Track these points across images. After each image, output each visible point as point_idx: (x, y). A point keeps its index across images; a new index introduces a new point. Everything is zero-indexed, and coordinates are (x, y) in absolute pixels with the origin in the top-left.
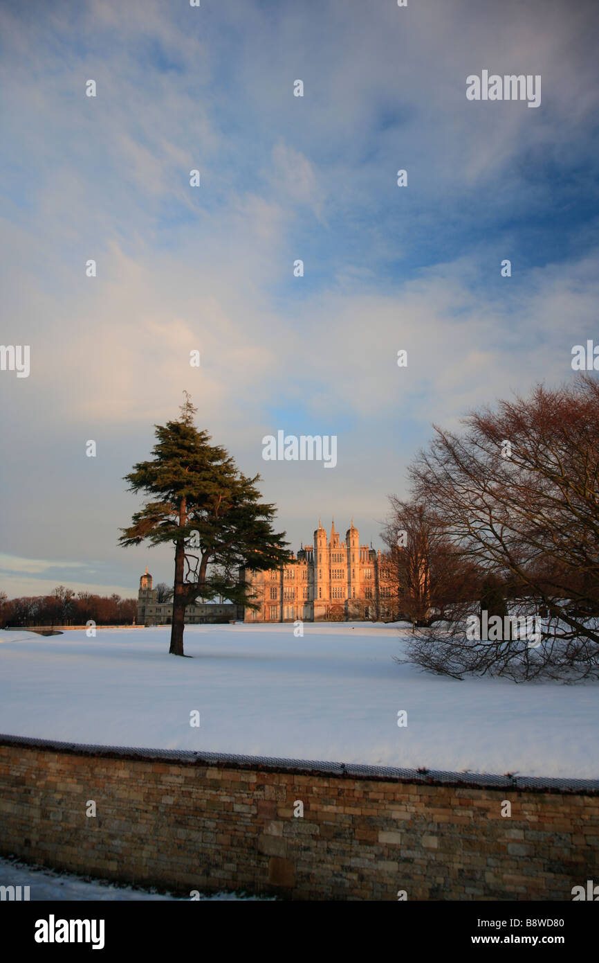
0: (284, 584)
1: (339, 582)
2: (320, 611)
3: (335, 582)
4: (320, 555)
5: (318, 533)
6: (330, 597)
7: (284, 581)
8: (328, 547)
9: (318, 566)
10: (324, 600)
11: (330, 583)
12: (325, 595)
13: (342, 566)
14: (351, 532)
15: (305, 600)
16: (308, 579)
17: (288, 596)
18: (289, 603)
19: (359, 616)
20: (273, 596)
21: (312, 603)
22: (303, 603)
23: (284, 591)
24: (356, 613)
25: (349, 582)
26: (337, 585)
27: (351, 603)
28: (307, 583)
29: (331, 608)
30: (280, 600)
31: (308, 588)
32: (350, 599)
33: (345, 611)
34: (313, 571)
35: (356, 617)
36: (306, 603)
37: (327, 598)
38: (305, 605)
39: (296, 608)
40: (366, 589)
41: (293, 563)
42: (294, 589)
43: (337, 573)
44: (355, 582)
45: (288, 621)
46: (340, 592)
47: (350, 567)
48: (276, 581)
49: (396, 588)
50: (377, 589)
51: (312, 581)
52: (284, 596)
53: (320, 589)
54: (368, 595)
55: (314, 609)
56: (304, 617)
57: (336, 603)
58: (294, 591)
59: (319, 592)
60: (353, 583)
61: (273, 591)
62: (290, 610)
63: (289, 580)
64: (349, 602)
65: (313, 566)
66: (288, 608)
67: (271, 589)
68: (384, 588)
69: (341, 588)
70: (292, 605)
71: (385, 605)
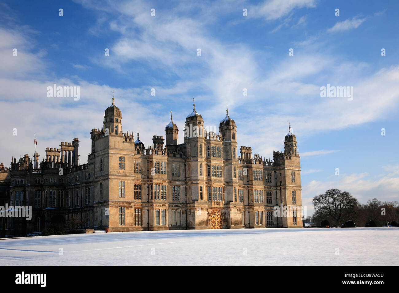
0: (154, 181)
1: (219, 181)
2: (201, 216)
3: (214, 181)
5: (198, 118)
6: (209, 199)
7: (154, 176)
10: (206, 203)
11: (209, 181)
12: (205, 196)
13: (222, 162)
15: (175, 202)
16: (179, 176)
17: (158, 196)
18: (161, 205)
19: (241, 223)
20: (138, 196)
21: (184, 206)
22: (173, 206)
23: (154, 190)
24: (238, 219)
25: (230, 182)
26: (218, 185)
27: (233, 206)
28: (178, 180)
29: (210, 212)
30: (147, 201)
31: (178, 186)
32: (232, 202)
33: (224, 216)
34: (184, 166)
35: (238, 224)
36: (177, 206)
37: (206, 199)
38: (175, 208)
39: (167, 212)
40: (239, 191)
41: (164, 153)
42: (166, 187)
43: (217, 170)
44: (237, 183)
45: (159, 228)
46: (220, 193)
47: (231, 164)
48: (140, 176)
49: (265, 193)
50: (249, 192)
51: (184, 179)
52: (154, 195)
53: (201, 188)
54: (240, 199)
55: (186, 213)
56: (174, 224)
57: (216, 206)
58: (166, 189)
59: (199, 192)
60: (234, 183)
61: (137, 189)
62: (162, 214)
63: (160, 175)
64: (231, 206)
65: (185, 160)
66: (158, 211)
67: (135, 186)
68: (257, 191)
69: (221, 189)
70: (164, 207)
71: (258, 210)
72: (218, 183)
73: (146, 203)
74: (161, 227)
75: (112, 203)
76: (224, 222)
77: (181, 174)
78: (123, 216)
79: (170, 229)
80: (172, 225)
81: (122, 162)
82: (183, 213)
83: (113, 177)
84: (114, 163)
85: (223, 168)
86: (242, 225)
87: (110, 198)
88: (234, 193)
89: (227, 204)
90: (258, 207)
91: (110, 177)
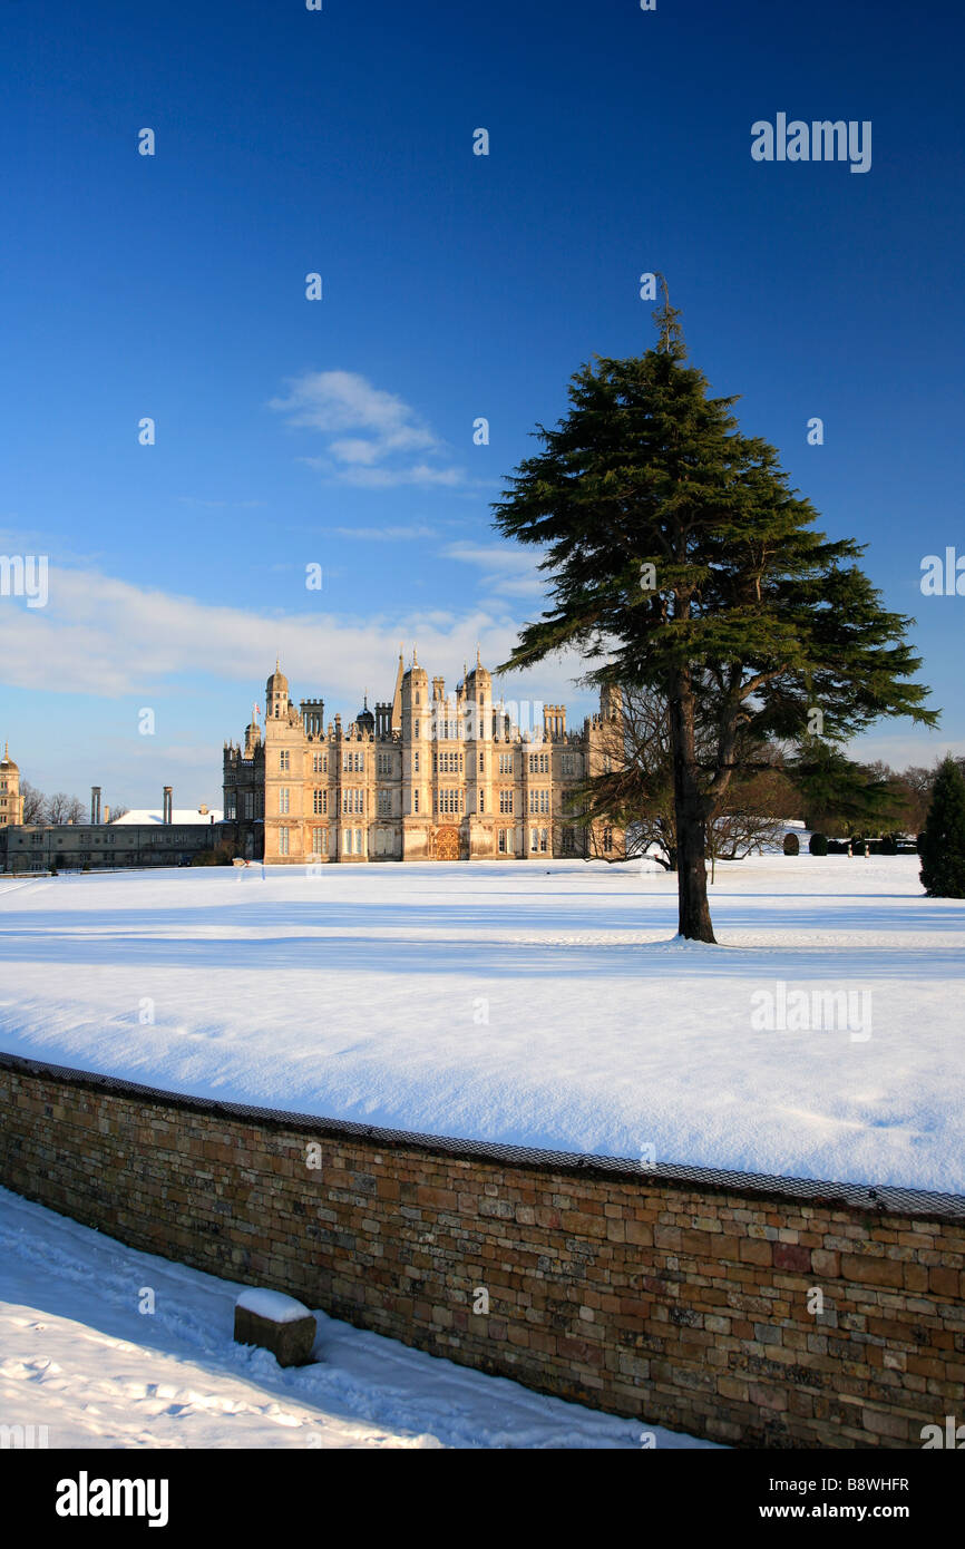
0: (344, 784)
1: (453, 779)
2: (414, 839)
3: (445, 779)
4: (418, 723)
5: (413, 676)
6: (435, 810)
7: (344, 776)
9: (412, 745)
10: (425, 817)
11: (435, 779)
12: (426, 804)
13: (459, 746)
14: (477, 677)
15: (383, 816)
16: (390, 772)
17: (350, 808)
18: (354, 822)
19: (491, 850)
20: (318, 808)
21: (398, 822)
22: (381, 822)
23: (343, 798)
24: (485, 843)
25: (473, 780)
26: (449, 786)
27: (477, 822)
28: (389, 780)
29: (436, 833)
30: (334, 816)
31: (389, 791)
32: (475, 813)
33: (462, 839)
34: (398, 756)
35: (485, 852)
36: (384, 823)
37: (429, 811)
38: (383, 825)
39: (366, 832)
40: (502, 794)
41: (359, 739)
42: (362, 792)
43: (449, 761)
44: (485, 781)
45: (350, 859)
46: (455, 799)
47: (475, 749)
48: (325, 777)
49: (559, 794)
50: (524, 795)
51: (399, 777)
52: (343, 807)
53: (417, 792)
54: (505, 807)
55: (402, 833)
56: (381, 852)
57: (445, 822)
58: (362, 797)
59: (414, 799)
60: (481, 781)
61: (320, 797)
62: (356, 837)
63: (354, 774)
64: (472, 821)
65: (402, 745)
66: (350, 832)
67: (315, 793)
68: (537, 793)
69: (457, 792)
70: (359, 826)
71: (538, 827)
72: (453, 782)
73: (332, 819)
74: (354, 857)
75: (270, 822)
77: (395, 770)
78: (286, 841)
79: (371, 860)
80: (376, 853)
81: (285, 759)
82: (396, 834)
83: (270, 783)
84: (272, 761)
85: (464, 756)
86: (493, 854)
87: (267, 814)
88: (479, 799)
89: (468, 817)
90: (536, 822)
91: (267, 783)
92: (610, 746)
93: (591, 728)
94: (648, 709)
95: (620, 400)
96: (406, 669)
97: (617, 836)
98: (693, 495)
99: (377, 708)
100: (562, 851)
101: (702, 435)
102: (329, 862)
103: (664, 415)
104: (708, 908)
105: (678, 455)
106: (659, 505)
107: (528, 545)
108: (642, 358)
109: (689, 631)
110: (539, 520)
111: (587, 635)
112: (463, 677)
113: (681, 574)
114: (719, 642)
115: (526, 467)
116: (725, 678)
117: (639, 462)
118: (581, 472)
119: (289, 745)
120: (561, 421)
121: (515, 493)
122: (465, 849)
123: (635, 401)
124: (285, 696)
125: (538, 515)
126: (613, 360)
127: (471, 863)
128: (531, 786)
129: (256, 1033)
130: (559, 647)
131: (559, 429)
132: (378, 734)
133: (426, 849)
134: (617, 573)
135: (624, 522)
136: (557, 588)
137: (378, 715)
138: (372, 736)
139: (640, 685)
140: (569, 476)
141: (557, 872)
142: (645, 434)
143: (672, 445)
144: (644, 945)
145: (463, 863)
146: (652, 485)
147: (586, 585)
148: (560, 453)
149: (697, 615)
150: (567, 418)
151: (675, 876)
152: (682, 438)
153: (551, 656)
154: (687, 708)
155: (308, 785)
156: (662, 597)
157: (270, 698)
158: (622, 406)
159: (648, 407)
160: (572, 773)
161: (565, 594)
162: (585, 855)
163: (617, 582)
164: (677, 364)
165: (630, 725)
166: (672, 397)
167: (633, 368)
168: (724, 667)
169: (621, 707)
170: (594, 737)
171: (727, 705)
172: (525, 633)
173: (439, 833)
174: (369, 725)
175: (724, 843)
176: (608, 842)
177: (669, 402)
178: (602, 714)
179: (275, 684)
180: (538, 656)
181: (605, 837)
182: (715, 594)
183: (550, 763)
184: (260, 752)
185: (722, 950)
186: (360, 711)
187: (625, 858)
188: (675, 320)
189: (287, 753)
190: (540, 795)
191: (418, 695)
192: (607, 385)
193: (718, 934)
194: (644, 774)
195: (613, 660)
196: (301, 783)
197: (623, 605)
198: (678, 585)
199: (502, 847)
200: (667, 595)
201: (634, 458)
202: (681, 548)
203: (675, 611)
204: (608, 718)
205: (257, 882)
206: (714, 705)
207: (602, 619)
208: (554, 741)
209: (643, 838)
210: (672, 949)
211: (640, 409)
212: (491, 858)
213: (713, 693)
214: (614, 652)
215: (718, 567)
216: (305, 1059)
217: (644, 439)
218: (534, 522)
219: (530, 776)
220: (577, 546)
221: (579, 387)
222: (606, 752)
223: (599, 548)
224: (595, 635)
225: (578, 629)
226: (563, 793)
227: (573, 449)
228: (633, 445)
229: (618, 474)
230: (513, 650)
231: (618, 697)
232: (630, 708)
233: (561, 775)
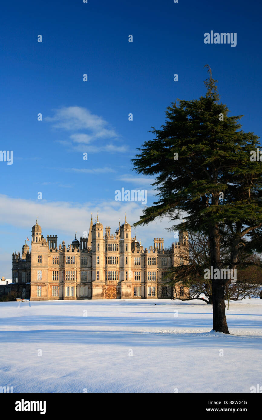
0: (66, 269)
1: (114, 267)
2: (97, 290)
3: (110, 267)
4: (99, 245)
5: (97, 226)
6: (106, 279)
7: (66, 265)
8: (104, 239)
9: (97, 253)
10: (102, 282)
11: (106, 267)
12: (102, 277)
13: (117, 254)
14: (125, 227)
15: (83, 281)
16: (86, 264)
17: (69, 278)
18: (70, 284)
19: (130, 295)
20: (55, 278)
21: (90, 284)
22: (82, 284)
23: (66, 274)
24: (128, 292)
25: (123, 267)
26: (112, 270)
27: (124, 284)
28: (86, 267)
29: (106, 288)
30: (62, 281)
31: (86, 271)
32: (124, 281)
33: (118, 291)
34: (90, 257)
35: (128, 296)
36: (84, 284)
37: (103, 279)
38: (83, 285)
39: (76, 288)
40: (135, 273)
41: (73, 251)
42: (74, 272)
43: (112, 260)
44: (128, 268)
45: (68, 298)
46: (115, 275)
47: (124, 255)
48: (58, 266)
49: (160, 273)
50: (145, 273)
51: (90, 266)
52: (65, 277)
53: (98, 272)
54: (137, 278)
55: (91, 288)
56: (82, 295)
57: (111, 284)
58: (74, 274)
59: (97, 275)
60: (126, 268)
61: (56, 274)
62: (71, 290)
63: (70, 265)
64: (122, 284)
65: (92, 254)
66: (69, 288)
67: (53, 272)
68: (151, 273)
69: (116, 272)
70: (72, 285)
71: (151, 286)
72: (114, 268)
73: (61, 282)
74: (70, 298)
75: (33, 284)
76: (118, 294)
77: (88, 263)
78: (40, 291)
79: (78, 299)
80: (80, 296)
81: (40, 259)
82: (89, 288)
83: (34, 268)
84: (34, 260)
85: (119, 258)
86: (132, 297)
87: (32, 280)
88: (125, 275)
89: (120, 282)
90: (150, 284)
91: (32, 268)
92: (183, 255)
93: (175, 247)
94: (200, 240)
95: (189, 117)
96: (94, 223)
97: (186, 290)
98: (220, 156)
99: (81, 239)
100: (161, 296)
101: (225, 131)
102: (59, 300)
103: (208, 123)
104: (226, 320)
105: (214, 140)
106: (205, 160)
107: (147, 176)
108: (199, 100)
109: (218, 210)
110: (152, 166)
111: (173, 211)
112: (119, 227)
113: (215, 187)
114: (231, 214)
115: (146, 144)
116: (234, 229)
117: (196, 142)
118: (171, 146)
119: (41, 253)
120: (163, 126)
121: (142, 155)
122: (119, 295)
123: (196, 117)
124: (40, 233)
125: (152, 163)
126: (186, 101)
127: (122, 300)
128: (148, 270)
129: (25, 369)
130: (161, 216)
131: (162, 129)
132: (81, 249)
133: (102, 295)
134: (186, 186)
135: (190, 166)
136: (160, 192)
137: (81, 242)
138: (78, 250)
139: (196, 231)
140: (165, 147)
141: (159, 304)
142: (200, 131)
143: (212, 135)
144: (197, 334)
145: (118, 300)
146: (203, 151)
147: (173, 191)
148: (162, 139)
149: (222, 203)
150: (165, 125)
151: (211, 307)
152: (216, 132)
153: (157, 219)
154: (217, 240)
155: (51, 269)
156: (206, 196)
157: (33, 235)
158: (190, 119)
159: (202, 120)
160: (166, 265)
161: (164, 195)
162: (172, 297)
163: (186, 190)
164: (215, 102)
165: (192, 247)
166: (212, 116)
167: (195, 104)
168: (234, 224)
169: (188, 239)
170: (176, 251)
171: (235, 239)
172: (146, 210)
173: (108, 288)
174: (77, 245)
175: (233, 293)
176: (182, 293)
177: (211, 118)
178: (180, 241)
179: (36, 229)
180: (152, 219)
181: (181, 290)
182: (230, 195)
183: (157, 261)
184: (29, 256)
185: (232, 337)
186: (73, 240)
187: (189, 299)
188: (214, 84)
189: (41, 256)
190: (152, 273)
191: (99, 234)
192: (183, 111)
193: (230, 330)
194: (198, 266)
195: (184, 221)
196: (47, 268)
197: (189, 199)
198: (213, 191)
199: (135, 294)
200: (209, 195)
201: (194, 140)
202: (215, 177)
203: (212, 202)
204: (182, 243)
205: (27, 308)
206: (229, 239)
207: (180, 204)
208: (158, 252)
209: (197, 291)
210: (210, 336)
211: (198, 121)
212: (130, 298)
213: (228, 234)
214: (185, 218)
215: (232, 184)
216: (47, 380)
217: (200, 133)
218: (150, 166)
219: (148, 266)
220: (169, 176)
221: (171, 112)
222: (181, 257)
223: (178, 177)
224: (176, 211)
225: (169, 209)
226: (162, 273)
227: (168, 137)
228: (194, 135)
229: (188, 148)
230: (141, 217)
231: (187, 236)
232: (192, 239)
233: (162, 265)
